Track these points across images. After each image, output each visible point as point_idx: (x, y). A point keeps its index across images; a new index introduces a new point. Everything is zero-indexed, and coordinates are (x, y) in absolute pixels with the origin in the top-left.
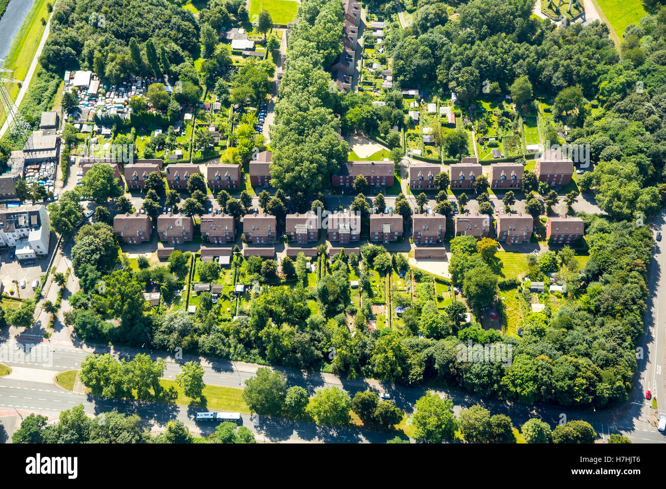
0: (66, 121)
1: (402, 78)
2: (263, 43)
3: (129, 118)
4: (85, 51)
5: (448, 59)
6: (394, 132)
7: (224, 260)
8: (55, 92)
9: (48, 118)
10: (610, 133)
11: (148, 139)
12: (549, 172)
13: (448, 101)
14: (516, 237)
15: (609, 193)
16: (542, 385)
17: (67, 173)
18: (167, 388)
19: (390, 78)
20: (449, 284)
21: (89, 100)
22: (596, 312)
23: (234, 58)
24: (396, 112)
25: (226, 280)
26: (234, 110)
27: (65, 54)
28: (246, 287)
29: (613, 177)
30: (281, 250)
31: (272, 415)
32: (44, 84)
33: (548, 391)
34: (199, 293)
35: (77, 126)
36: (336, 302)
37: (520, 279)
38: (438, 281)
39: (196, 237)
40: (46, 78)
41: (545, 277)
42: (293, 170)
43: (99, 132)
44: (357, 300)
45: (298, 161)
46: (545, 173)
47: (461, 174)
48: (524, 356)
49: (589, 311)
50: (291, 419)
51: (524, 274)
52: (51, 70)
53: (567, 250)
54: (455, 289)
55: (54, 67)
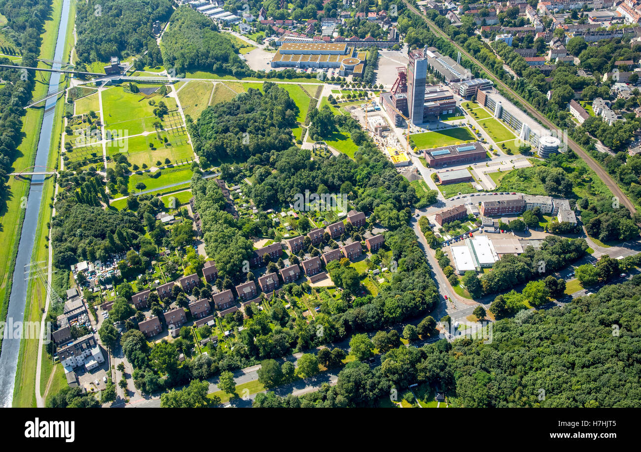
0: (82, 290)
1: (262, 205)
2: (179, 214)
3: (120, 274)
4: (79, 251)
5: (281, 188)
6: (270, 230)
7: (211, 323)
8: (69, 278)
9: (71, 292)
10: (372, 196)
11: (136, 282)
12: (355, 221)
13: (289, 209)
14: (355, 254)
15: (386, 218)
16: (403, 308)
17: (96, 316)
18: (212, 398)
19: (255, 208)
20: (334, 288)
21: (91, 275)
22: (408, 270)
23: (166, 227)
24: (266, 221)
25: (217, 332)
26: (178, 250)
27: (68, 256)
28: (230, 331)
29: (385, 211)
30: (240, 306)
31: (278, 386)
32: (61, 276)
33: (407, 310)
34: (205, 345)
35: (91, 290)
36: (283, 318)
37: (367, 272)
38: (329, 288)
39: (190, 318)
40: (61, 273)
41: (378, 266)
42: (230, 262)
43: (105, 289)
44: (293, 314)
45: (231, 256)
46: (353, 221)
47: (315, 235)
48: (389, 298)
49: (405, 271)
50: (289, 383)
51: (367, 269)
52: (62, 268)
53: (381, 251)
54: (339, 288)
55: (64, 266)
